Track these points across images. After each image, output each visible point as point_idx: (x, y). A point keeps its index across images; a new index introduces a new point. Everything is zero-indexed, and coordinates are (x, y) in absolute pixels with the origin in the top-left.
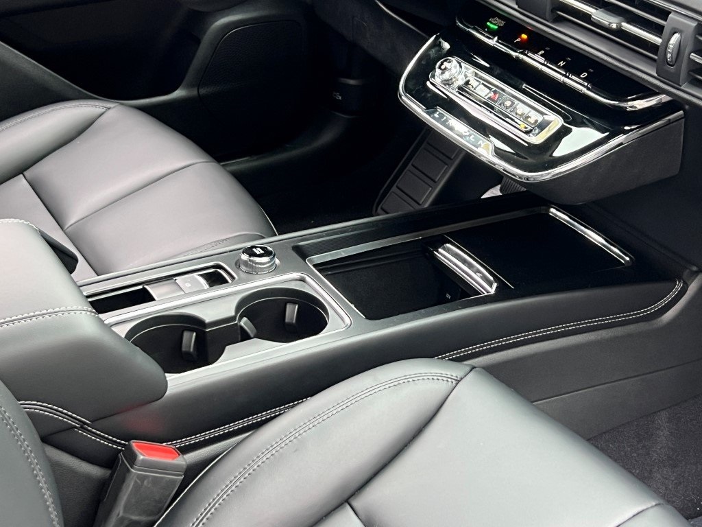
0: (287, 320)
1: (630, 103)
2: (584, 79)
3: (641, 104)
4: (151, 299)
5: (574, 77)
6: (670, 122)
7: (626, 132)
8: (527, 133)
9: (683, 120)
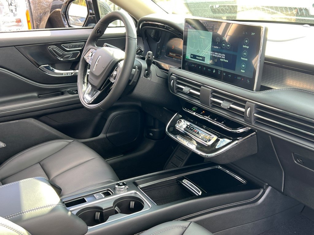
0: (131, 207)
1: (238, 130)
2: (223, 124)
3: (241, 130)
4: (86, 201)
5: (219, 123)
6: (252, 136)
7: (238, 140)
8: (206, 141)
9: (256, 135)
